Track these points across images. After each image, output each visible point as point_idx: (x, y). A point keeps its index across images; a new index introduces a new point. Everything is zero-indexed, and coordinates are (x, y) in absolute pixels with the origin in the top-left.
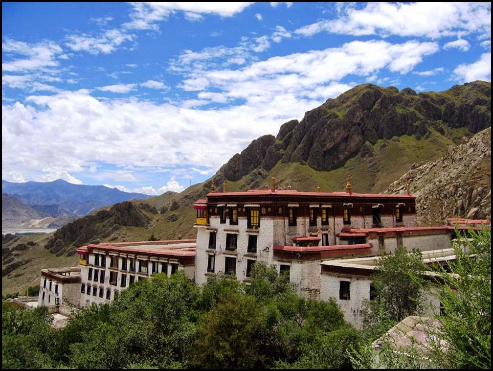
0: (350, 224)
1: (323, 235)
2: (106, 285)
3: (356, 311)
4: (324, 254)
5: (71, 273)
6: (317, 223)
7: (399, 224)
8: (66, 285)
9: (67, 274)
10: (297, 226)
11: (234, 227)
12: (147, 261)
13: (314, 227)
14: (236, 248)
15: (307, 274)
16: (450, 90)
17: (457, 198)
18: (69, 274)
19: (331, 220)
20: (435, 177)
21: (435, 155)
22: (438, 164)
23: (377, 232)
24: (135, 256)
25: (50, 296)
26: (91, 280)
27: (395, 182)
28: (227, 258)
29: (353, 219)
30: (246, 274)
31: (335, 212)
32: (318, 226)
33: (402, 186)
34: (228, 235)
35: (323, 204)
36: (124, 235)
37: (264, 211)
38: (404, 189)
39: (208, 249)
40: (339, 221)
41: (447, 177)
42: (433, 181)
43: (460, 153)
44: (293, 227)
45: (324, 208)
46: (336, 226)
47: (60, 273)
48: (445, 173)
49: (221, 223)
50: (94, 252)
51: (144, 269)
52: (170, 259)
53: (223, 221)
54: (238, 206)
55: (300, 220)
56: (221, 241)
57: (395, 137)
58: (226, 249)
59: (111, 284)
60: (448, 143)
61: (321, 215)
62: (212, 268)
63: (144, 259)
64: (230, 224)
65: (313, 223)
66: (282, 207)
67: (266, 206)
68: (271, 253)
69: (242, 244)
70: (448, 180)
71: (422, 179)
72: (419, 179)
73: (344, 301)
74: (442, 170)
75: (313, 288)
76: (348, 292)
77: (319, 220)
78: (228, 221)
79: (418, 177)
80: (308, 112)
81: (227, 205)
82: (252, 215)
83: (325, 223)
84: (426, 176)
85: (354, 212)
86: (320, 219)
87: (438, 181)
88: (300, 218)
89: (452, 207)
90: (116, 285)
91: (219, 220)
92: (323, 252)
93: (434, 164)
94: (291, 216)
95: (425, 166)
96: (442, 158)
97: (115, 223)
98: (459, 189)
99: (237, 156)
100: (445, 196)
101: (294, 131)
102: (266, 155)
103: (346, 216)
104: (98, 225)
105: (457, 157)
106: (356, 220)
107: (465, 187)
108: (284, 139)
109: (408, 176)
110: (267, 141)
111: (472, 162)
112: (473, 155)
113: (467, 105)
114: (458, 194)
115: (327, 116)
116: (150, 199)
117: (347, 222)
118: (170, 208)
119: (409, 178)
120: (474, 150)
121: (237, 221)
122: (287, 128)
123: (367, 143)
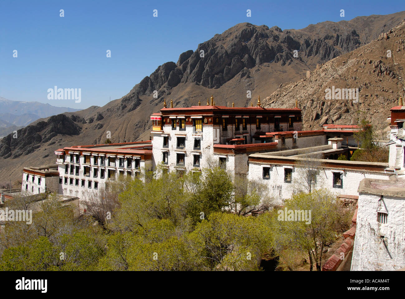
0: (260, 129)
1: (243, 136)
2: (81, 176)
3: (274, 187)
4: (248, 149)
5: (49, 169)
6: (240, 129)
7: (291, 128)
8: (48, 178)
9: (46, 170)
10: (228, 131)
11: (183, 132)
12: (115, 158)
13: (238, 132)
14: (185, 147)
15: (238, 163)
16: (307, 28)
17: (312, 109)
18: (48, 170)
19: (248, 126)
20: (297, 94)
21: (295, 77)
22: (299, 84)
23: (281, 135)
24: (105, 155)
25: (33, 187)
26: (67, 173)
27: (267, 98)
28: (178, 154)
29: (262, 125)
30: (193, 165)
31: (251, 121)
32: (240, 131)
33: (272, 101)
34: (178, 138)
35: (243, 116)
36: (60, 140)
37: (206, 120)
38: (275, 102)
39: (163, 148)
40: (254, 126)
41: (306, 93)
42: (296, 97)
43: (316, 76)
44: (225, 131)
45: (244, 118)
46: (252, 130)
47: (40, 169)
48: (304, 91)
49: (172, 130)
50: (69, 153)
51: (112, 164)
52: (134, 156)
53: (174, 128)
54: (186, 117)
55: (229, 127)
56: (173, 142)
57: (266, 64)
58: (177, 148)
59: (84, 176)
60: (305, 68)
61: (242, 123)
62: (166, 161)
63: (112, 156)
64: (180, 130)
65: (237, 129)
66: (218, 118)
67: (208, 117)
68: (212, 150)
69: (189, 144)
70: (306, 96)
71: (288, 95)
72: (285, 95)
73: (266, 180)
74: (302, 89)
75: (242, 172)
76: (269, 174)
78: (178, 128)
79: (284, 94)
80: (201, 44)
81: (177, 117)
82: (196, 124)
83: (245, 128)
84: (291, 93)
85: (262, 121)
86: (242, 126)
87: (299, 97)
88: (229, 125)
89: (310, 116)
90: (89, 176)
91: (171, 127)
92: (248, 148)
93: (296, 84)
94: (224, 124)
95: (289, 85)
96: (302, 80)
97: (52, 131)
98: (315, 103)
99: (147, 79)
100: (304, 107)
101: (190, 59)
102: (169, 77)
103: (258, 123)
104: (38, 133)
105: (313, 79)
106: (264, 126)
107: (319, 102)
108: (182, 65)
109: (277, 93)
110: (169, 66)
111: (324, 83)
112: (325, 78)
113: (319, 40)
114: (314, 107)
115: (215, 47)
116: (78, 112)
117: (258, 128)
118: (95, 119)
119: (278, 95)
120: (326, 74)
121: (185, 128)
122: (185, 57)
123: (245, 68)
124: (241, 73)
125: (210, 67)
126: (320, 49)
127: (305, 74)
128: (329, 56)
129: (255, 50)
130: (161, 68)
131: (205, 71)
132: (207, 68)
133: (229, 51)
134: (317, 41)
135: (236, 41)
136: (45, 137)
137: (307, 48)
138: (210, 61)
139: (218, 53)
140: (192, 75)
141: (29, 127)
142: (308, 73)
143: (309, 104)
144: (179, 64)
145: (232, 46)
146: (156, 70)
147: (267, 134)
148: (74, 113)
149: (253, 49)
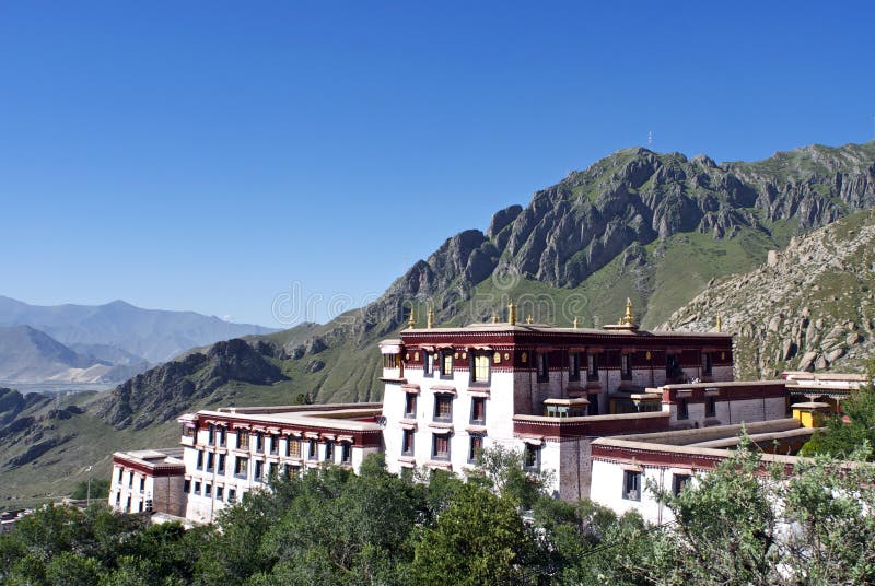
0: (631, 379)
2: (229, 478)
6: (581, 378)
7: (707, 378)
8: (158, 478)
10: (550, 382)
11: (447, 383)
12: (300, 438)
13: (575, 384)
14: (452, 418)
16: (772, 159)
17: (781, 336)
19: (601, 373)
20: (746, 302)
22: (752, 280)
24: (279, 430)
25: (130, 497)
26: (202, 469)
27: (682, 309)
28: (434, 434)
29: (635, 372)
30: (467, 460)
31: (609, 361)
32: (581, 383)
33: (693, 316)
34: (437, 396)
35: (589, 347)
36: (232, 394)
37: (497, 358)
38: (697, 320)
39: (403, 419)
40: (615, 374)
41: (766, 301)
42: (744, 309)
43: (789, 262)
45: (590, 352)
46: (610, 382)
48: (764, 295)
49: (425, 377)
52: (340, 436)
53: (428, 374)
55: (553, 375)
56: (426, 404)
57: (680, 235)
58: (434, 419)
59: (237, 477)
60: (766, 245)
61: (586, 365)
62: (410, 449)
64: (441, 378)
65: (574, 378)
66: (527, 352)
67: (501, 350)
68: (510, 425)
69: (462, 408)
70: (767, 307)
71: (726, 304)
72: (721, 304)
73: (631, 502)
74: (757, 291)
76: (638, 488)
77: (583, 374)
78: (437, 373)
79: (719, 301)
80: (539, 193)
82: (477, 364)
83: (593, 377)
84: (733, 300)
85: (638, 361)
86: (586, 372)
87: (752, 308)
88: (554, 370)
89: (774, 350)
90: (245, 478)
91: (422, 372)
93: (744, 280)
94: (541, 366)
95: (730, 283)
96: (759, 271)
97: (215, 373)
98: (786, 322)
99: (421, 265)
100: (763, 332)
101: (515, 224)
102: (469, 263)
103: (625, 367)
104: (187, 377)
105: (783, 269)
106: (640, 374)
107: (796, 319)
108: (497, 236)
109: (702, 300)
110: (470, 239)
111: (807, 277)
112: (810, 266)
113: (797, 184)
114: (784, 331)
115: (570, 199)
116: (274, 335)
117: (627, 376)
118: (308, 350)
119: (704, 304)
120: (811, 258)
121: (452, 373)
122: (503, 219)
123: (634, 244)
124: (625, 254)
125: (558, 242)
126: (802, 204)
127: (765, 258)
128: (819, 220)
129: (656, 206)
130: (452, 243)
131: (547, 250)
132: (551, 242)
133: (600, 208)
134: (794, 186)
135: (615, 186)
136: (202, 386)
137: (772, 201)
138: (558, 230)
139: (574, 212)
140: (519, 258)
141: (169, 364)
142: (772, 255)
143: (773, 326)
144: (490, 236)
145: (607, 197)
146: (441, 248)
147: (647, 390)
148: (265, 337)
149: (653, 203)
